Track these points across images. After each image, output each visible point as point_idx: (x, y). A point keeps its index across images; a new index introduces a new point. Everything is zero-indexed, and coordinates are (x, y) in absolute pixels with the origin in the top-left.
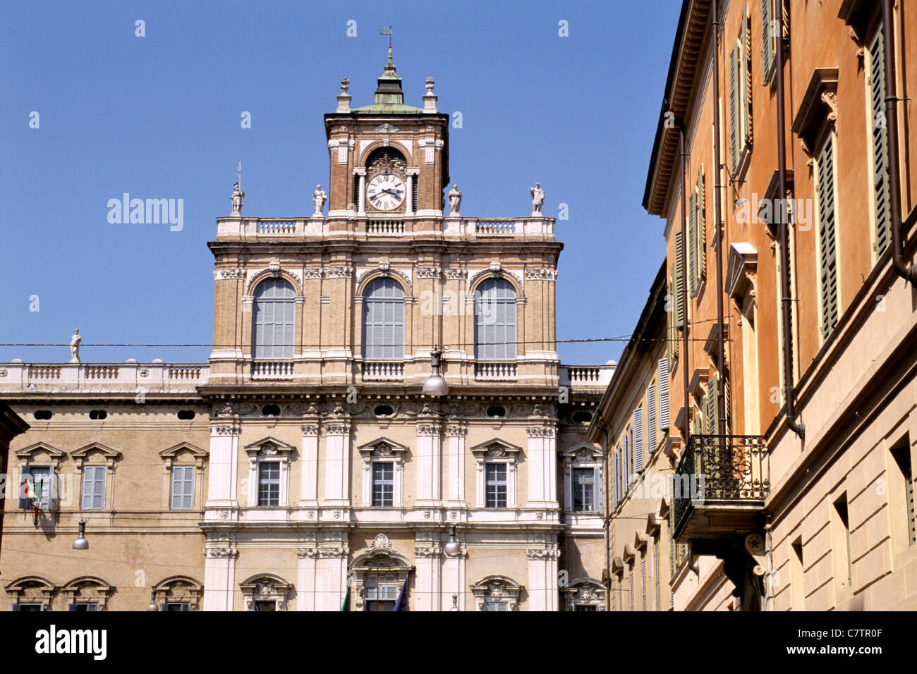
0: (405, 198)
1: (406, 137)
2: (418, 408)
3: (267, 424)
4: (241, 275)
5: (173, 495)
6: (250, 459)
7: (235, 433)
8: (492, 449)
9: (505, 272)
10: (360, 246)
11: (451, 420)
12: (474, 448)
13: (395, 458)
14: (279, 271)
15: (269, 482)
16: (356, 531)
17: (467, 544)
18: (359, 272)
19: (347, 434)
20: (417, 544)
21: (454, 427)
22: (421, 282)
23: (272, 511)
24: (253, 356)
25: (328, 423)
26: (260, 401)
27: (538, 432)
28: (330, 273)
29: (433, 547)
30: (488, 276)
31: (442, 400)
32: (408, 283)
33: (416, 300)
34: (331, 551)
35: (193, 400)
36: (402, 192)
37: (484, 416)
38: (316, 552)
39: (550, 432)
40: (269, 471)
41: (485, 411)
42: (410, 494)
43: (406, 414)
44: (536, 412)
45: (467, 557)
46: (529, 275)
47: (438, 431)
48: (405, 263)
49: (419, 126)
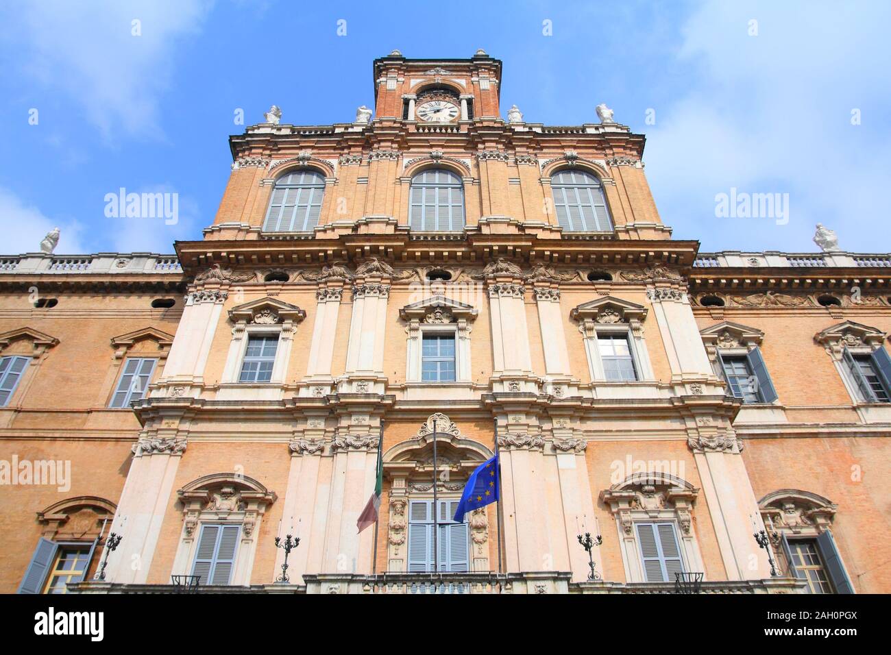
0: (461, 115)
1: (460, 77)
2: (489, 269)
3: (268, 291)
4: (263, 163)
5: (116, 391)
6: (234, 329)
7: (220, 299)
8: (603, 314)
9: (583, 160)
10: (409, 138)
11: (538, 281)
12: (576, 310)
13: (457, 325)
14: (308, 159)
15: (261, 358)
16: (394, 417)
17: (585, 434)
18: (406, 161)
19: (384, 296)
20: (501, 432)
21: (543, 290)
22: (482, 165)
23: (256, 390)
24: (264, 230)
25: (357, 284)
26: (263, 268)
27: (666, 294)
28: (371, 158)
29: (529, 435)
30: (563, 163)
31: (523, 260)
32: (467, 167)
33: (477, 181)
34: (348, 441)
35: (175, 283)
36: (456, 112)
37: (582, 280)
38: (322, 445)
39: (681, 297)
40: (263, 347)
41: (585, 276)
42: (483, 370)
43: (472, 278)
44: (658, 272)
45: (589, 453)
46: (612, 163)
47: (522, 293)
48: (462, 153)
49: (471, 71)
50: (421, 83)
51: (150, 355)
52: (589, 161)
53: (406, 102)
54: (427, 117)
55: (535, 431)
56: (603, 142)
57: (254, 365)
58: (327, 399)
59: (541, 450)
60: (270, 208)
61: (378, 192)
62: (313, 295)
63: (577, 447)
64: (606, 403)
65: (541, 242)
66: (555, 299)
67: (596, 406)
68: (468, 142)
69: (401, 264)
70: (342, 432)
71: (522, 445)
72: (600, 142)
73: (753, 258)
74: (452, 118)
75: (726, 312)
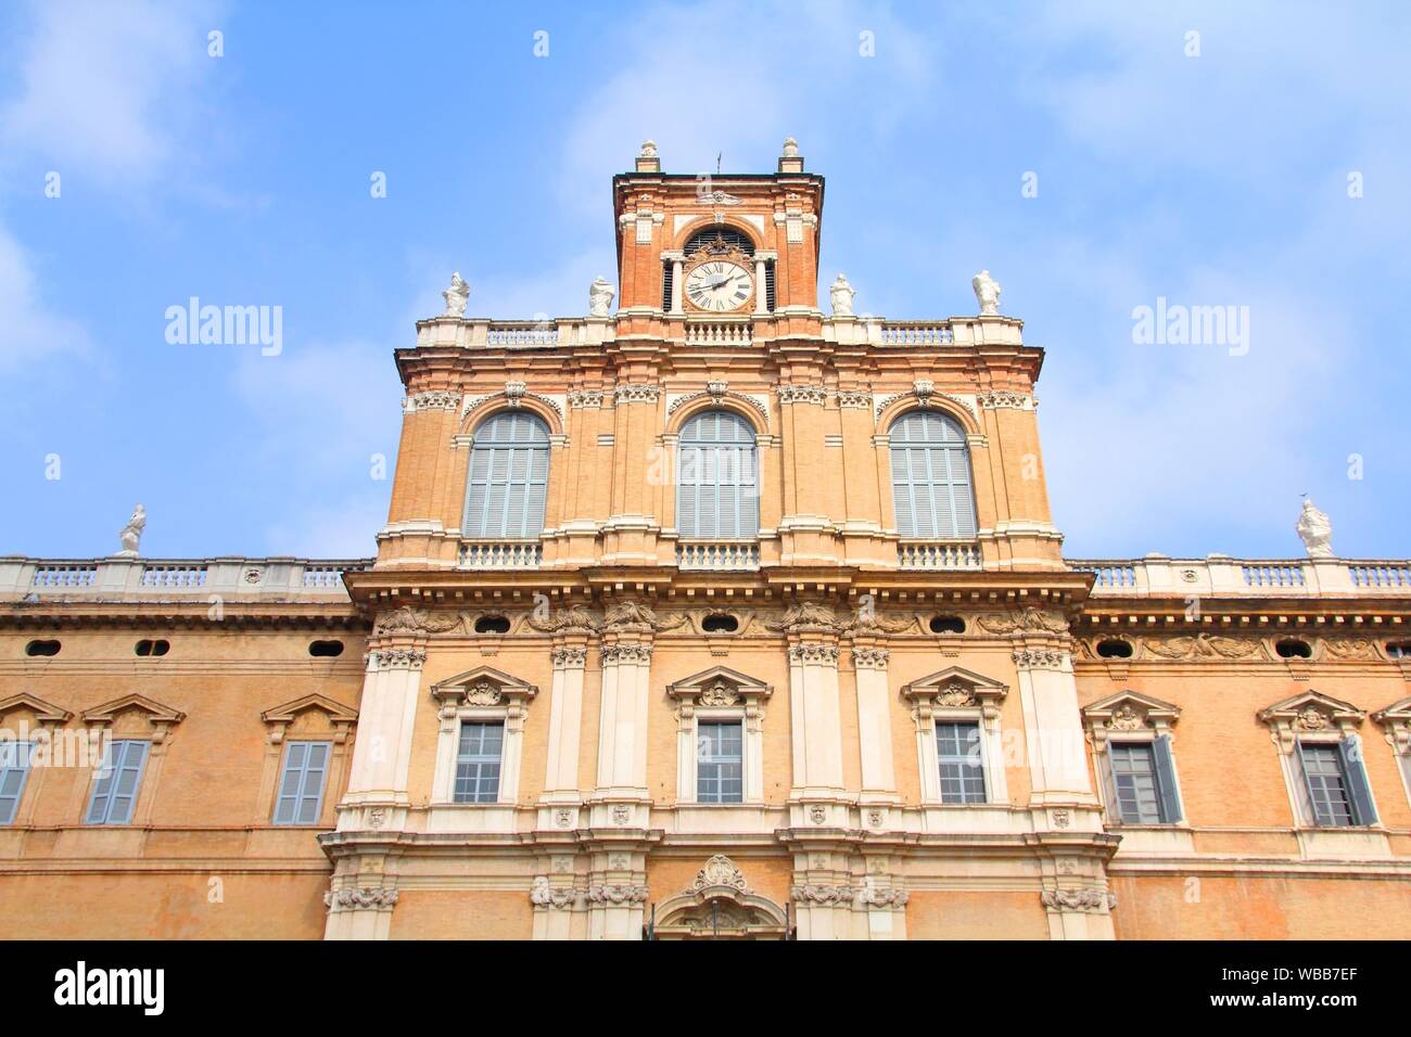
0: (755, 295)
1: (754, 209)
2: (790, 616)
3: (482, 649)
4: (452, 403)
5: (280, 796)
6: (440, 713)
7: (416, 662)
8: (946, 691)
9: (941, 396)
10: (674, 356)
11: (858, 637)
12: (909, 687)
13: (745, 709)
14: (522, 396)
15: (480, 759)
16: (663, 854)
17: (908, 880)
18: (671, 399)
19: (645, 663)
20: (799, 880)
21: (865, 651)
22: (786, 410)
23: (481, 812)
24: (464, 533)
25: (606, 642)
26: (470, 608)
27: (1038, 659)
28: (617, 396)
29: (835, 885)
30: (911, 402)
31: (839, 600)
32: (763, 413)
33: (778, 440)
34: (605, 894)
35: (341, 617)
36: (747, 287)
37: (924, 633)
38: (573, 897)
39: (1060, 661)
40: (482, 738)
41: (926, 622)
42: (779, 781)
43: (766, 628)
44: (1030, 621)
45: (910, 908)
46: (986, 402)
47: (834, 657)
48: (756, 383)
49: (774, 196)
50: (692, 223)
51: (319, 737)
52: (950, 399)
53: (669, 266)
54: (702, 300)
55: (842, 881)
56: (976, 360)
57: (473, 767)
58: (576, 833)
59: (849, 905)
60: (469, 486)
61: (630, 471)
62: (545, 654)
63: (896, 902)
64: (938, 839)
65: (865, 575)
66: (881, 665)
67: (923, 843)
68: (766, 361)
69: (668, 604)
70: (598, 881)
71: (824, 901)
72: (971, 361)
73: (1190, 568)
74: (740, 302)
75: (1133, 668)
